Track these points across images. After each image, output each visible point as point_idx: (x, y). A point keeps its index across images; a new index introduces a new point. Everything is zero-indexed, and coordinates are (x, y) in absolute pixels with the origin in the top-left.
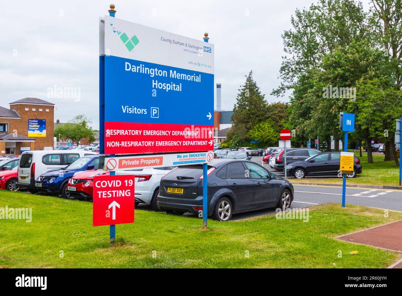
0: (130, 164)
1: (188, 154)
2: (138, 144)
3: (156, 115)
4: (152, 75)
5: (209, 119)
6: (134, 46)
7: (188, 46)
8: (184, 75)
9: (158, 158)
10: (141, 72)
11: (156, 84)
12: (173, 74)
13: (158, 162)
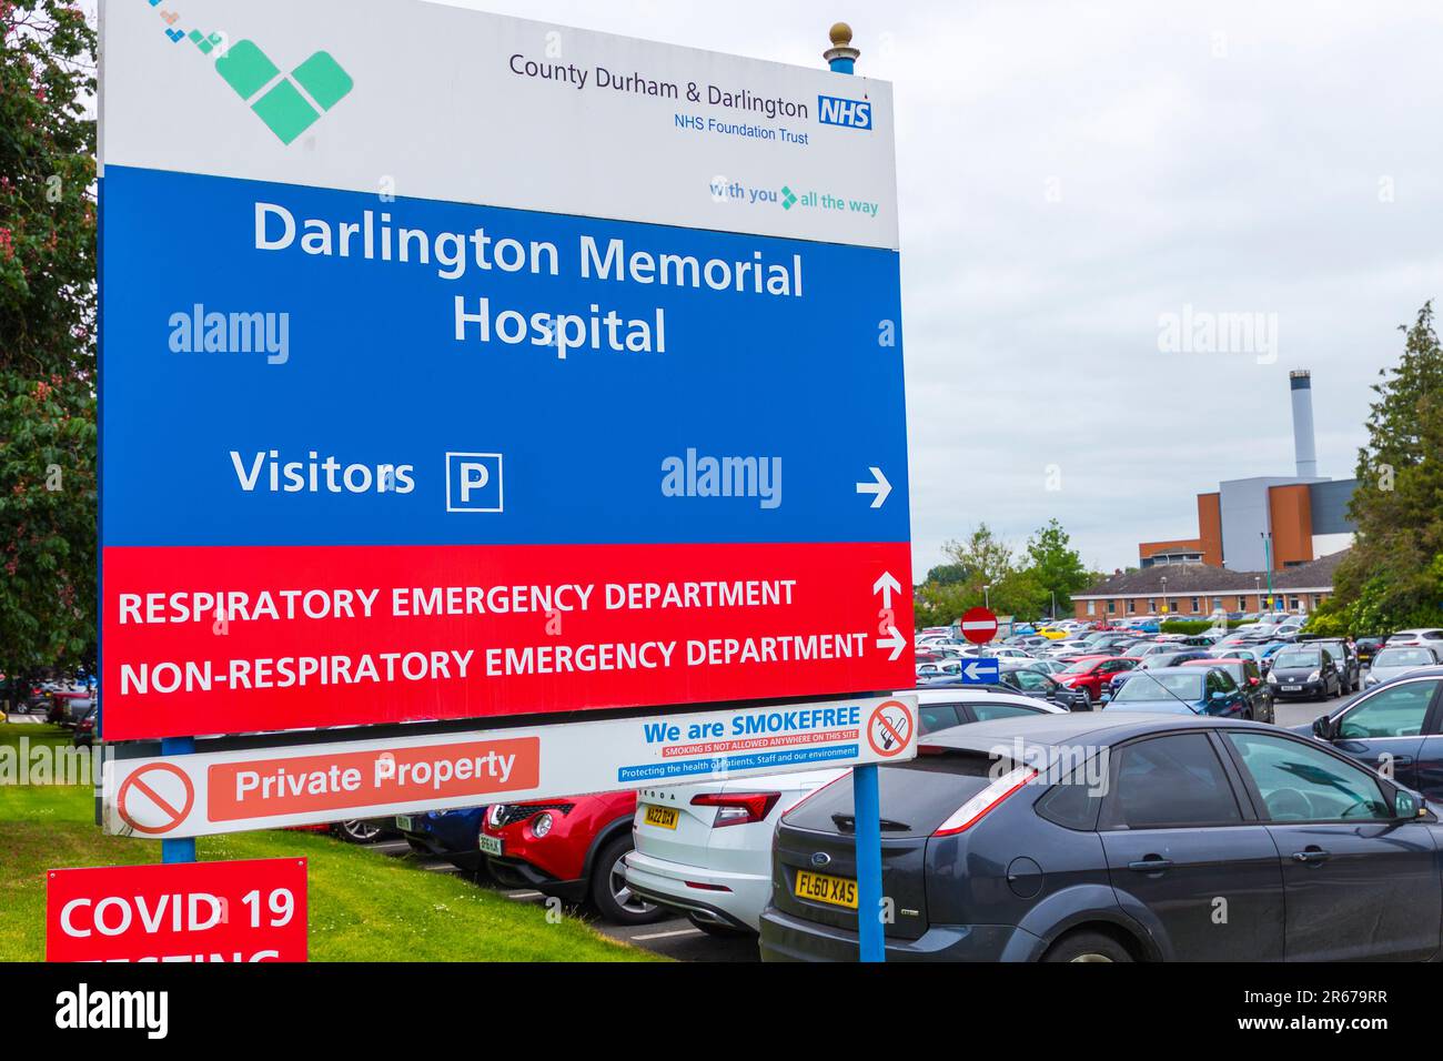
0: (296, 791)
1: (725, 717)
2: (353, 671)
3: (481, 497)
4: (452, 268)
5: (877, 504)
6: (318, 108)
7: (704, 97)
8: (680, 263)
9: (502, 748)
10: (369, 254)
11: (483, 318)
12: (600, 261)
13: (507, 771)
